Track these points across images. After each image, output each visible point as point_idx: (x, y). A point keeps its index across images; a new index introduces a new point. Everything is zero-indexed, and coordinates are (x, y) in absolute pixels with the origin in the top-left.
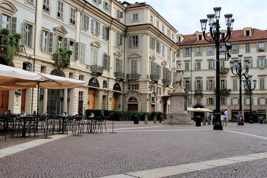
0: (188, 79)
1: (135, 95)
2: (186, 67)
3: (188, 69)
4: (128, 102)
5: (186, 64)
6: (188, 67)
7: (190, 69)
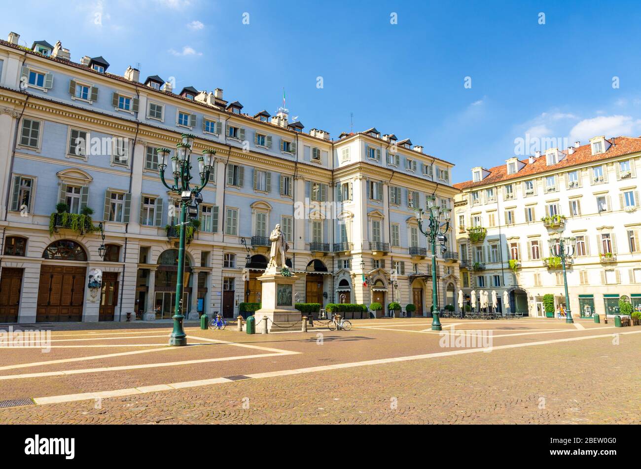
0: (496, 242)
1: (346, 277)
2: (490, 221)
3: (494, 224)
4: (339, 288)
5: (490, 216)
6: (494, 221)
7: (497, 224)
